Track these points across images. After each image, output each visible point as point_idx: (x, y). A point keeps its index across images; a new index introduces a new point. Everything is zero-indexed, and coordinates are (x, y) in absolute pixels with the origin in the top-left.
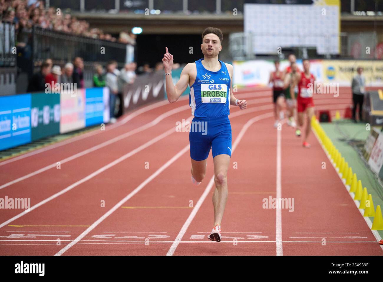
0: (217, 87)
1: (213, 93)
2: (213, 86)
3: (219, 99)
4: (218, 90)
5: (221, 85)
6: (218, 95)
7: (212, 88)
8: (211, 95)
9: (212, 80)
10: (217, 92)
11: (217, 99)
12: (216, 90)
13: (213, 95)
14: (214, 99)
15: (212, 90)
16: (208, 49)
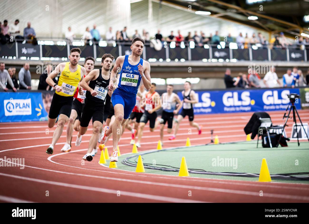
0: (131, 76)
1: (128, 79)
2: (129, 75)
3: (131, 84)
4: (131, 78)
5: (134, 75)
6: (131, 81)
7: (128, 76)
8: (127, 81)
9: (131, 71)
10: (131, 79)
11: (130, 83)
12: (130, 78)
13: (128, 80)
14: (128, 83)
15: (128, 78)
16: (138, 51)
